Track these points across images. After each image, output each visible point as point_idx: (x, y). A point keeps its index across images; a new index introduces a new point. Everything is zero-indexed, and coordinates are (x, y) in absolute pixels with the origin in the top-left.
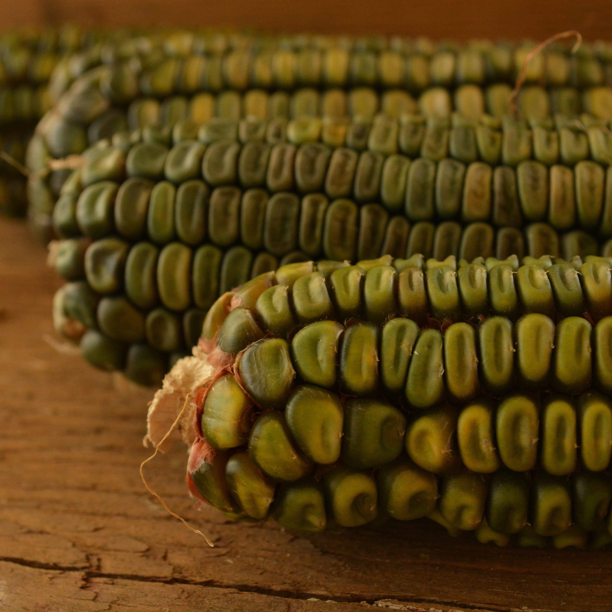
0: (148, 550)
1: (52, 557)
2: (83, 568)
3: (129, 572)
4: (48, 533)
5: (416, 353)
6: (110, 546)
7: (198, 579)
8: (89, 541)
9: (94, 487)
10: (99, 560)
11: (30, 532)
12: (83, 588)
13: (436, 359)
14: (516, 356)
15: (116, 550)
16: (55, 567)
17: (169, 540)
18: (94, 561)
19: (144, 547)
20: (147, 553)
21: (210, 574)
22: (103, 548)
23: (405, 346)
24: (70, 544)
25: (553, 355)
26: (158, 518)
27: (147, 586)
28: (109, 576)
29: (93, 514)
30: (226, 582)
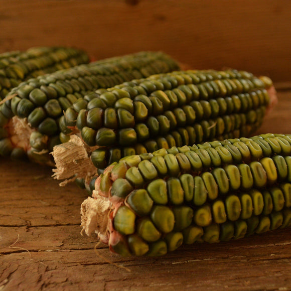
0: (46, 217)
1: (13, 223)
2: (25, 225)
3: (41, 225)
4: (10, 216)
5: (196, 186)
6: (33, 217)
7: (65, 224)
8: (25, 216)
9: (21, 199)
10: (30, 222)
11: (4, 216)
12: (27, 231)
13: (203, 187)
14: (230, 182)
15: (35, 218)
16: (16, 226)
17: (52, 213)
18: (28, 222)
19: (44, 216)
20: (46, 218)
21: (68, 221)
22: (30, 218)
23: (191, 184)
24: (19, 218)
25: (241, 179)
26: (46, 206)
27: (49, 228)
28: (35, 226)
29: (24, 207)
30: (74, 223)
